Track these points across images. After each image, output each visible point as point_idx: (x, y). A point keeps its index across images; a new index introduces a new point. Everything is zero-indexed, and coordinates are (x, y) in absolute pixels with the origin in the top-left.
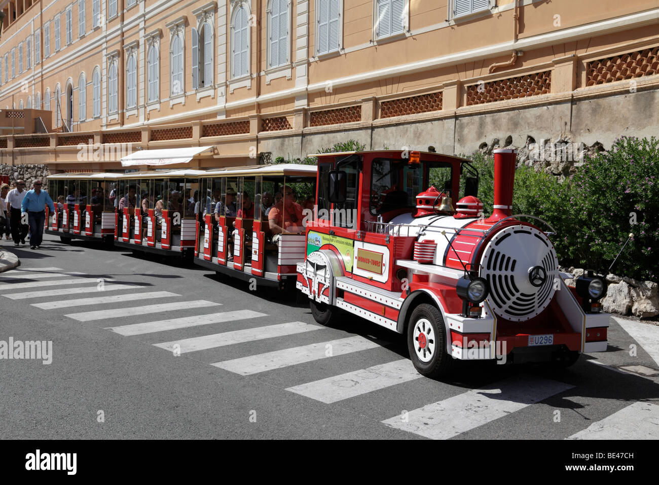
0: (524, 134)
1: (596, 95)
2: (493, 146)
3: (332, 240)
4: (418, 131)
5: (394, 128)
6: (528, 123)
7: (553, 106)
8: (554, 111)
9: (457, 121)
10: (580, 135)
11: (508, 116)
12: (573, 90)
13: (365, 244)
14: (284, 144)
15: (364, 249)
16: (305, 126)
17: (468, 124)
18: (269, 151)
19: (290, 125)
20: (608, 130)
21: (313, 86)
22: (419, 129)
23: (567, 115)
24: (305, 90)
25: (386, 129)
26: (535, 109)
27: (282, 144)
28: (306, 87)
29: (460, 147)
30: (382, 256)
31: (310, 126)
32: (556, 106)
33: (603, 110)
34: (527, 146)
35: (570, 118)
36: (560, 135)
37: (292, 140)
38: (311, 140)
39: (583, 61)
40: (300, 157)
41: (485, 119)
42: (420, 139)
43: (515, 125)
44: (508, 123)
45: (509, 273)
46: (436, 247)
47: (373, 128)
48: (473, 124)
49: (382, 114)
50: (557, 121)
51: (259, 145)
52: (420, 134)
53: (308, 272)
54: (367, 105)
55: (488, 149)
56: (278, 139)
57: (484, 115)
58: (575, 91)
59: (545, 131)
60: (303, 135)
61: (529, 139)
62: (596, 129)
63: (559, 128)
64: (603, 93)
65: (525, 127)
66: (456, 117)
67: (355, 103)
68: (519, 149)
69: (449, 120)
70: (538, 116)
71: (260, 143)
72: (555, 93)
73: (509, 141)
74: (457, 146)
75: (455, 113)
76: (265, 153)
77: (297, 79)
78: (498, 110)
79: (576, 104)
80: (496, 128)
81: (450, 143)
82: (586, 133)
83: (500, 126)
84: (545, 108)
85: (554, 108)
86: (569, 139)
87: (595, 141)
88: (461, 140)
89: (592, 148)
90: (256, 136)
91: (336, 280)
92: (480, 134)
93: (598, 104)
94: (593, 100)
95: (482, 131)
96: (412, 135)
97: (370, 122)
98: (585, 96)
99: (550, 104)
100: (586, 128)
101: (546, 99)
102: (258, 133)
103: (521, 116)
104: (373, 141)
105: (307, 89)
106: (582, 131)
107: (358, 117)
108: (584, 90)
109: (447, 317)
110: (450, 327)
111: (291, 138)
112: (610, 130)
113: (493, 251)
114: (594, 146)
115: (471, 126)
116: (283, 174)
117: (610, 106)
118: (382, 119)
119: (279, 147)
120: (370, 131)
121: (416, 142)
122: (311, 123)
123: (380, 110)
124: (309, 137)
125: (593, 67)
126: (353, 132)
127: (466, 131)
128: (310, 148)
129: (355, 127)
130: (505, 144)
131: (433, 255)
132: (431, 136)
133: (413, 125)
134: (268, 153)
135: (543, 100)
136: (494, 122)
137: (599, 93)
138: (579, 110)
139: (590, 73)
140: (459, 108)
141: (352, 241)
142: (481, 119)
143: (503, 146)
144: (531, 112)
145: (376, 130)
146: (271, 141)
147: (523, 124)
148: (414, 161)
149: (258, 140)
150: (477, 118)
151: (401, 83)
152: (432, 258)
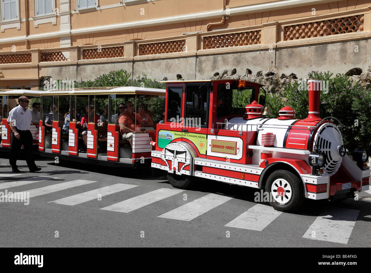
0: (245, 68)
1: (291, 46)
2: (223, 75)
3: (185, 135)
4: (168, 65)
5: (150, 62)
6: (247, 61)
7: (264, 51)
8: (264, 55)
9: (197, 59)
10: (281, 69)
11: (233, 57)
12: (276, 42)
13: (218, 137)
14: (62, 71)
15: (217, 139)
16: (79, 59)
17: (205, 61)
18: (49, 75)
19: (65, 58)
20: (299, 66)
21: (75, 31)
22: (169, 63)
23: (273, 57)
24: (69, 33)
25: (144, 62)
26: (251, 53)
27: (60, 71)
28: (70, 31)
29: (200, 75)
30: (236, 144)
31: (83, 59)
32: (265, 51)
33: (296, 55)
34: (246, 75)
35: (275, 59)
36: (269, 69)
37: (69, 68)
38: (85, 69)
39: (282, 26)
40: (76, 80)
41: (217, 58)
42: (171, 70)
43: (239, 62)
44: (234, 61)
45: (328, 150)
46: (275, 137)
47: (134, 62)
48: (209, 61)
49: (140, 53)
50: (266, 61)
51: (40, 71)
52: (170, 66)
53: (166, 156)
54: (129, 46)
55: (219, 76)
56: (57, 68)
57: (216, 56)
58: (278, 43)
59: (258, 66)
60: (78, 65)
61: (247, 71)
62: (292, 65)
63: (267, 65)
64: (296, 45)
65: (245, 64)
66: (197, 56)
67: (119, 44)
68: (241, 77)
69: (191, 58)
70: (254, 57)
71: (41, 69)
72: (264, 44)
73: (234, 72)
74: (198, 74)
75: (196, 54)
76: (45, 77)
77: (61, 25)
78: (226, 53)
79: (278, 51)
80: (226, 64)
81: (193, 72)
82: (285, 68)
83: (228, 62)
84: (258, 52)
85: (265, 53)
86: (275, 71)
87: (291, 73)
88: (201, 71)
89: (289, 77)
90: (37, 64)
91: (195, 160)
92: (214, 67)
93: (293, 52)
94: (290, 49)
95: (215, 65)
96: (164, 67)
97: (132, 58)
98: (285, 46)
99: (262, 50)
100: (286, 65)
101: (258, 47)
102: (39, 62)
103: (242, 57)
104: (134, 70)
105: (71, 32)
106: (283, 67)
107: (121, 54)
108: (282, 43)
109: (303, 176)
110: (306, 182)
111: (68, 67)
112: (301, 67)
113: (319, 138)
114: (290, 76)
115: (207, 62)
116: (135, 94)
117: (300, 53)
118: (140, 56)
119: (58, 73)
120: (131, 64)
121: (167, 71)
122: (83, 57)
123: (138, 50)
124: (82, 67)
125: (288, 30)
126: (118, 64)
127: (204, 65)
128: (83, 74)
129: (120, 60)
130: (231, 73)
131: (274, 142)
132: (179, 68)
133: (164, 60)
134: (48, 77)
135: (257, 48)
136: (224, 60)
137: (293, 45)
138: (280, 54)
139: (285, 33)
140: (198, 51)
141: (206, 135)
142: (214, 58)
143: (230, 75)
144: (249, 55)
145: (136, 63)
146: (50, 69)
147: (243, 62)
148: (242, 86)
149: (39, 68)
150: (211, 57)
151: (144, 32)
152: (274, 143)
